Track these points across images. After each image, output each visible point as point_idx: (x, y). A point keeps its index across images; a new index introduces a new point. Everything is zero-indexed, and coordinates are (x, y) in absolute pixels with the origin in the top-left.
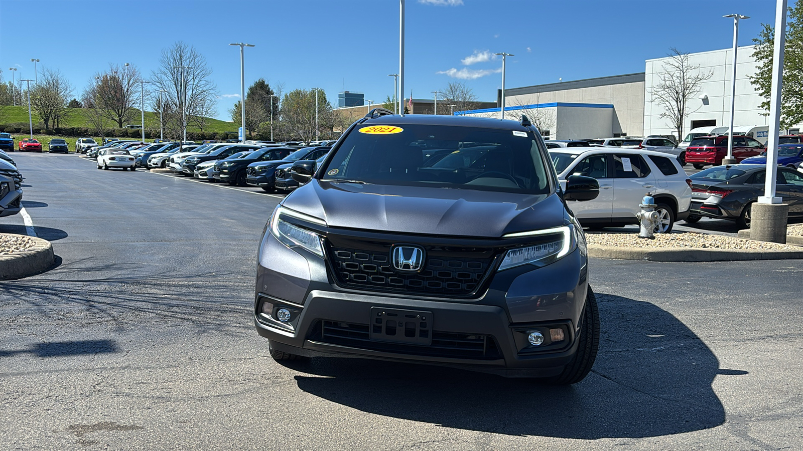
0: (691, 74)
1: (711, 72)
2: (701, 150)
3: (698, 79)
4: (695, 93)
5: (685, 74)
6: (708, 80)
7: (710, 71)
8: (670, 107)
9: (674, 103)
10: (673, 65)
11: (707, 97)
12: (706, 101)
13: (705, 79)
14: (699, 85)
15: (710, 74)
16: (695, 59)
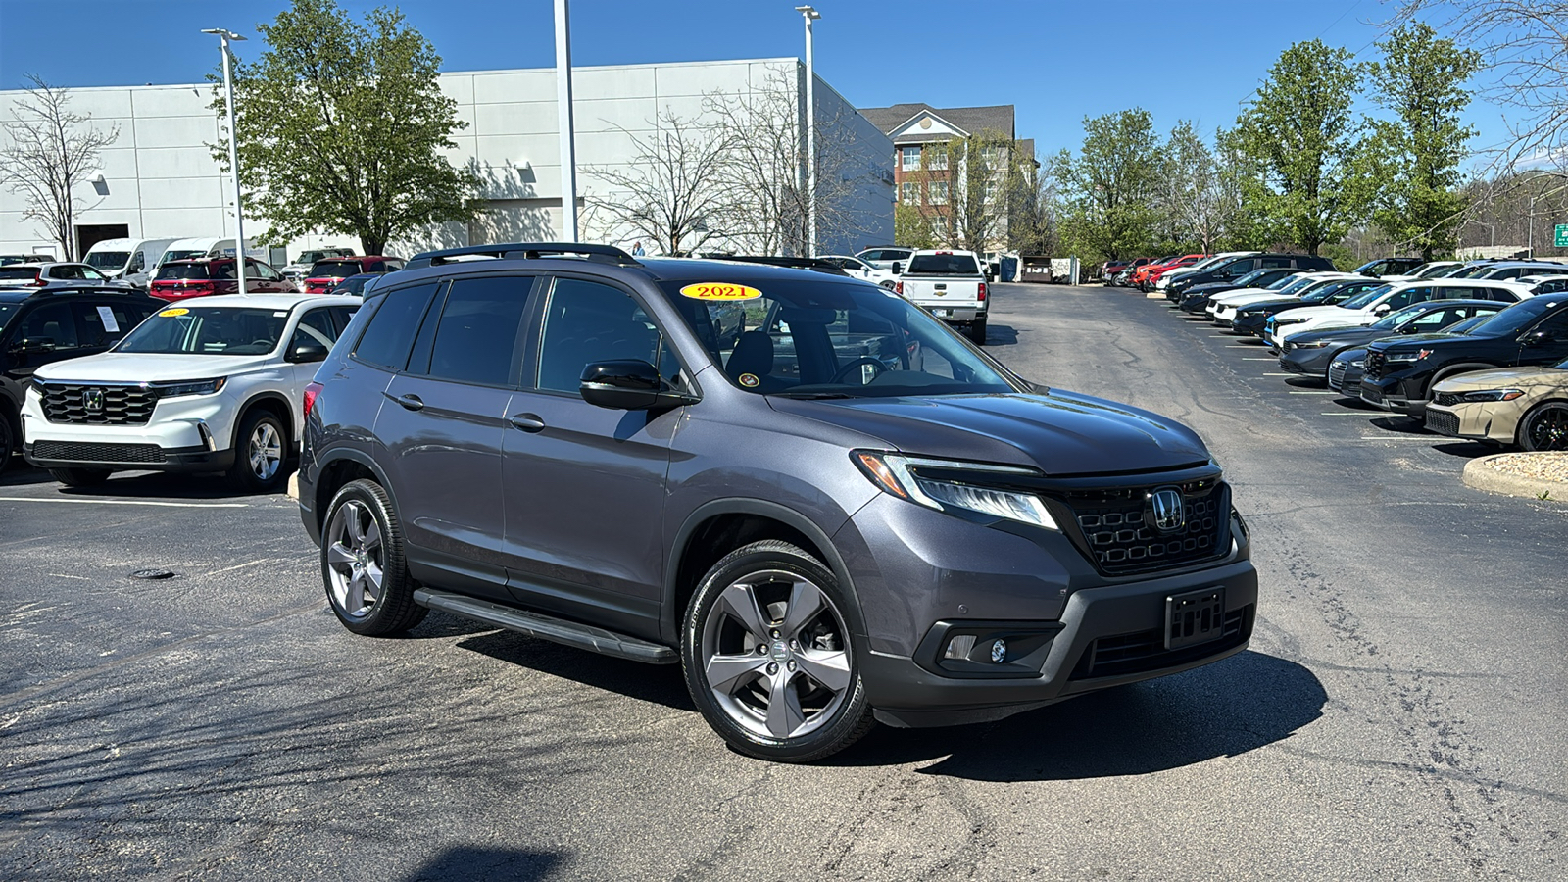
0: (74, 132)
1: (115, 132)
2: (181, 287)
3: (92, 144)
4: (90, 171)
5: (64, 130)
6: (109, 146)
7: (113, 128)
8: (40, 198)
9: (46, 189)
10: (35, 110)
11: (103, 180)
12: (101, 187)
13: (103, 144)
14: (94, 155)
15: (114, 134)
16: (80, 99)
